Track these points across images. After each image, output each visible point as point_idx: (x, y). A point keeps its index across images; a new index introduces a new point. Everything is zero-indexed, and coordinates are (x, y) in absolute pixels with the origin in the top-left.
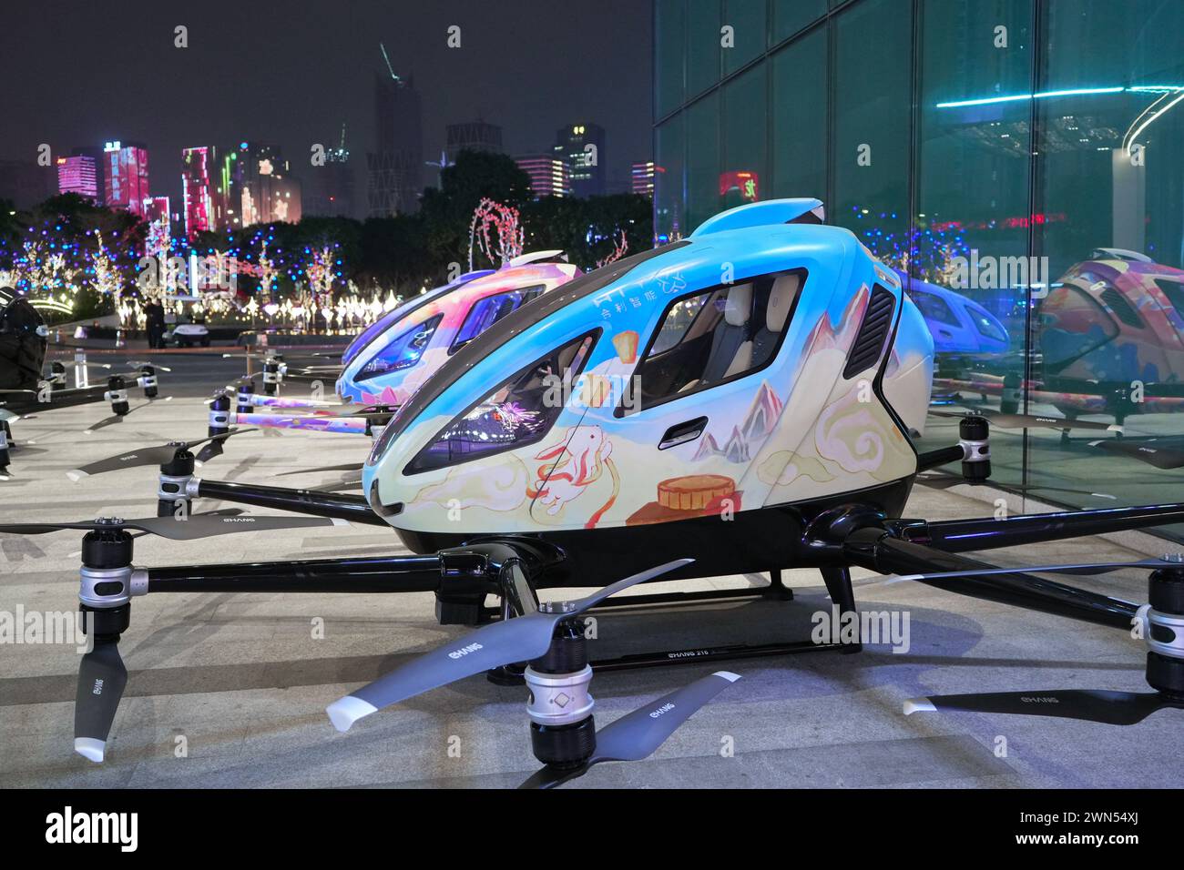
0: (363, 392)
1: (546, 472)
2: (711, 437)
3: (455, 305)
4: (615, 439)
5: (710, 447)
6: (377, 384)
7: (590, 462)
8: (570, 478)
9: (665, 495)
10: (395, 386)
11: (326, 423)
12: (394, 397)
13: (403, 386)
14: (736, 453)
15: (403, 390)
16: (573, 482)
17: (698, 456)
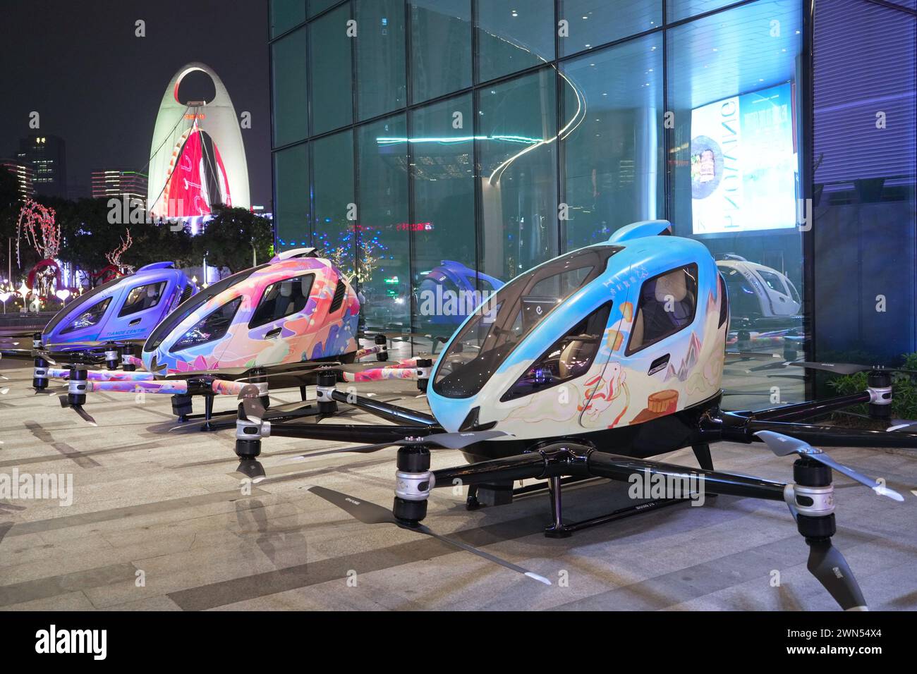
0: (177, 360)
1: (590, 394)
2: (672, 366)
3: (251, 290)
4: (627, 370)
5: (672, 373)
6: (190, 353)
7: (615, 386)
8: (603, 396)
9: (651, 403)
10: (205, 355)
11: (158, 386)
12: (205, 363)
13: (213, 354)
14: (682, 376)
15: (213, 357)
16: (606, 398)
17: (667, 378)
